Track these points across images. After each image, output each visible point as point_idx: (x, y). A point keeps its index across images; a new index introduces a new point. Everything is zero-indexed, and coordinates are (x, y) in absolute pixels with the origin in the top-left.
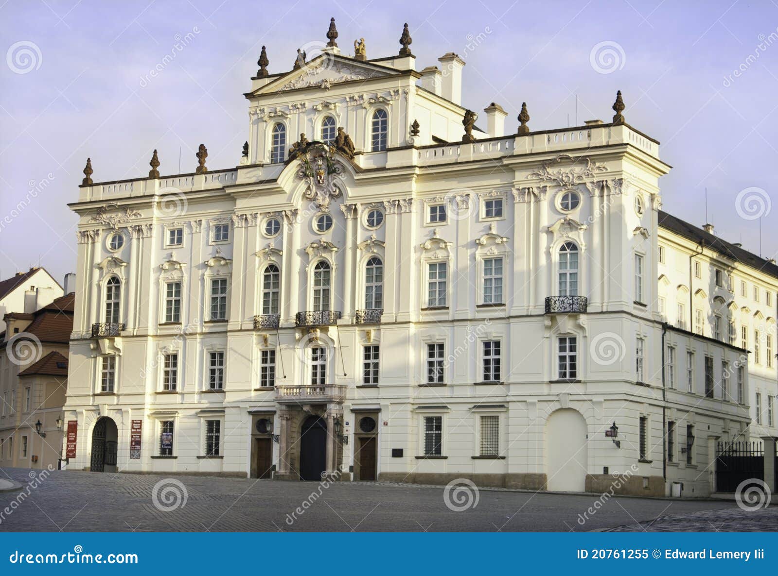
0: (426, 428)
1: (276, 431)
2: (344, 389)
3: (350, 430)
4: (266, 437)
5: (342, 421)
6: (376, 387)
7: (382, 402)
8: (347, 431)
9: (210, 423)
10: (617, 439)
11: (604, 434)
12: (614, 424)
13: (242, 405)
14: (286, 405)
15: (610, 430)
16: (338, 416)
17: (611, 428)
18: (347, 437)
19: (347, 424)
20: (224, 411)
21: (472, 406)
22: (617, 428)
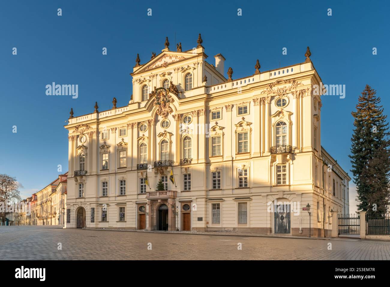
0: (213, 208)
1: (148, 211)
2: (175, 193)
3: (179, 210)
4: (143, 213)
5: (175, 206)
6: (190, 191)
7: (193, 198)
8: (177, 210)
9: (121, 208)
10: (310, 211)
11: (302, 209)
12: (308, 204)
13: (133, 201)
14: (151, 200)
15: (306, 207)
16: (173, 204)
17: (306, 206)
18: (178, 213)
19: (177, 207)
20: (126, 204)
21: (234, 198)
22: (310, 206)
